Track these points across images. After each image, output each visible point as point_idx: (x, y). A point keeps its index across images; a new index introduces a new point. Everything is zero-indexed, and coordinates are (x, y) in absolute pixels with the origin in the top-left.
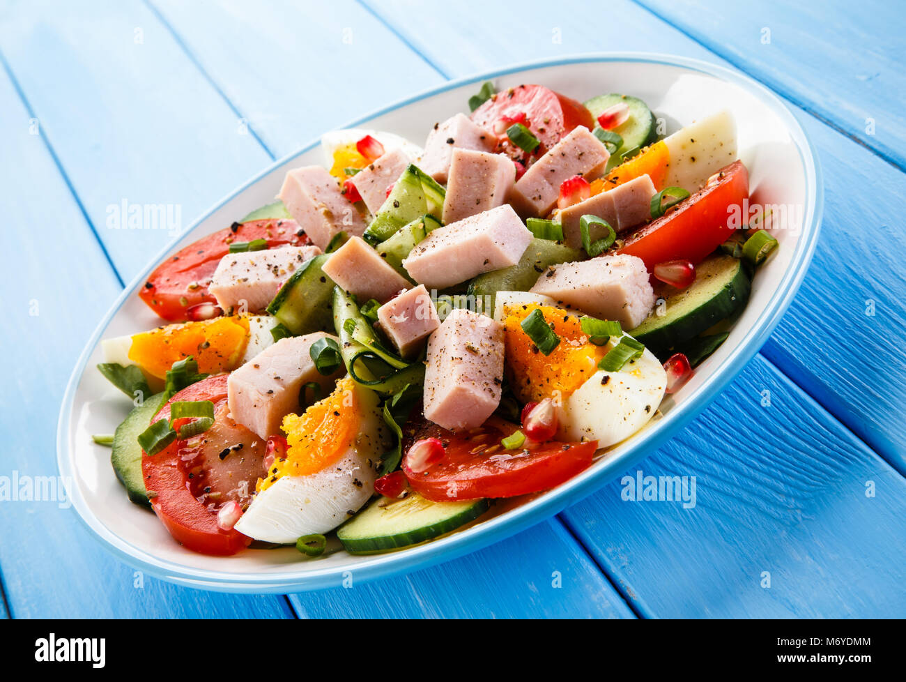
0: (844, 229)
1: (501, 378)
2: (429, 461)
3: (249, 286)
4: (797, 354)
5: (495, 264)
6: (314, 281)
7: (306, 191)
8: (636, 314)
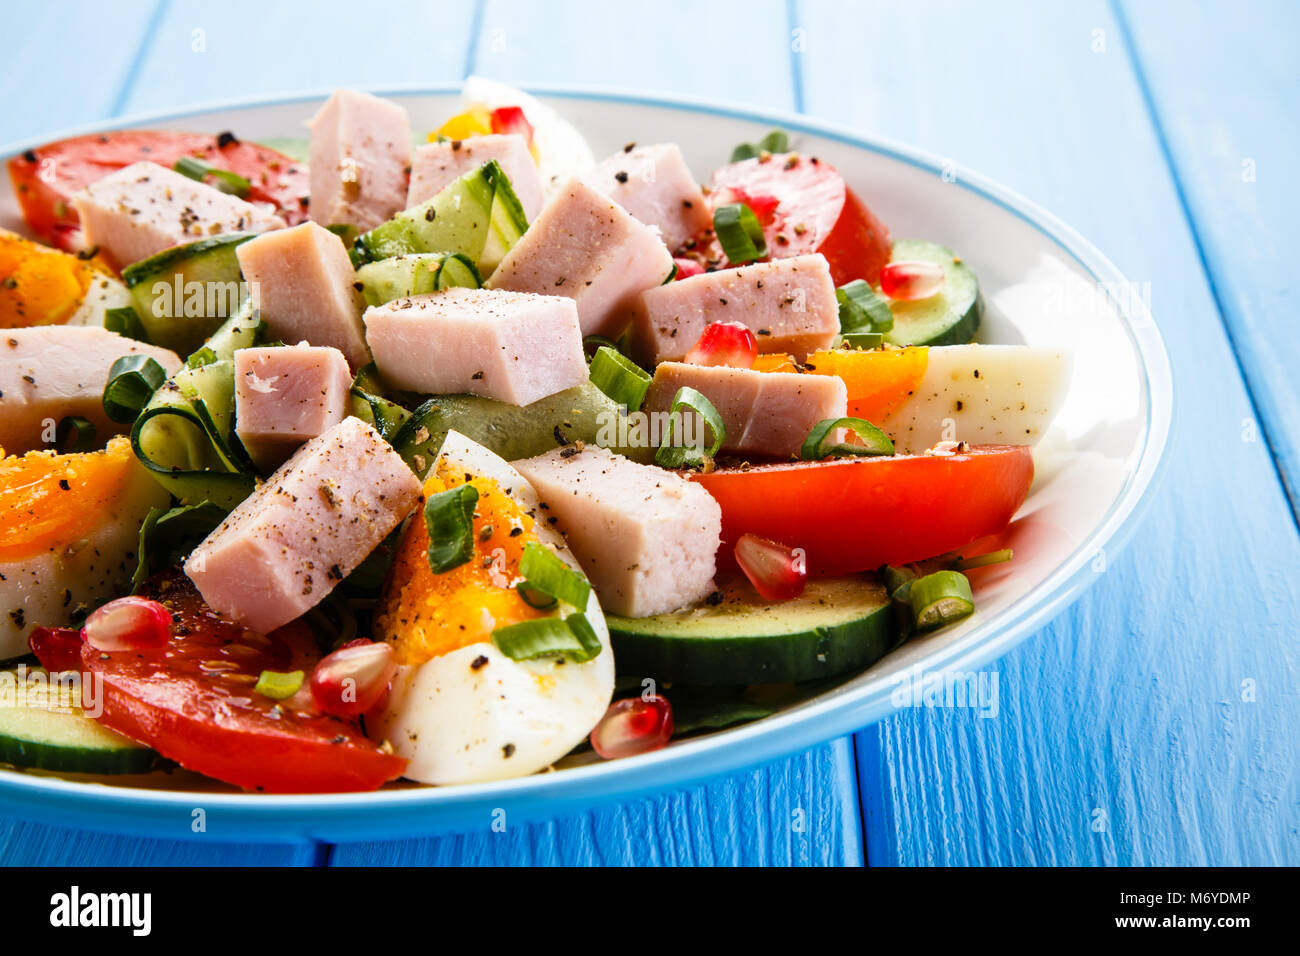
0: (1159, 673)
1: (346, 572)
2: (125, 638)
3: (134, 225)
4: (904, 828)
5: (491, 386)
6: (229, 268)
7: (344, 133)
8: (648, 594)
